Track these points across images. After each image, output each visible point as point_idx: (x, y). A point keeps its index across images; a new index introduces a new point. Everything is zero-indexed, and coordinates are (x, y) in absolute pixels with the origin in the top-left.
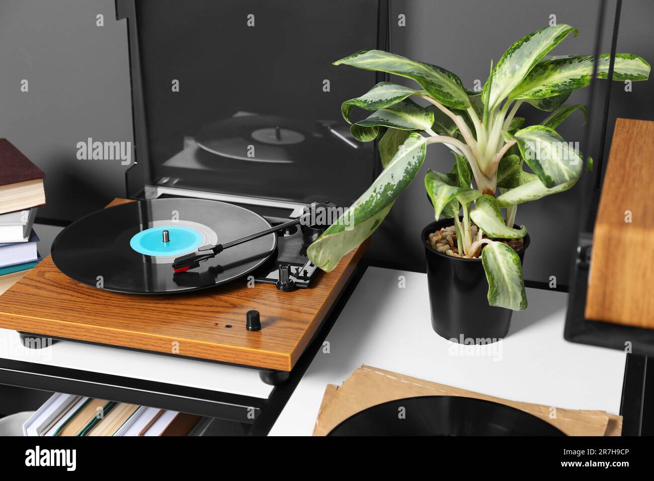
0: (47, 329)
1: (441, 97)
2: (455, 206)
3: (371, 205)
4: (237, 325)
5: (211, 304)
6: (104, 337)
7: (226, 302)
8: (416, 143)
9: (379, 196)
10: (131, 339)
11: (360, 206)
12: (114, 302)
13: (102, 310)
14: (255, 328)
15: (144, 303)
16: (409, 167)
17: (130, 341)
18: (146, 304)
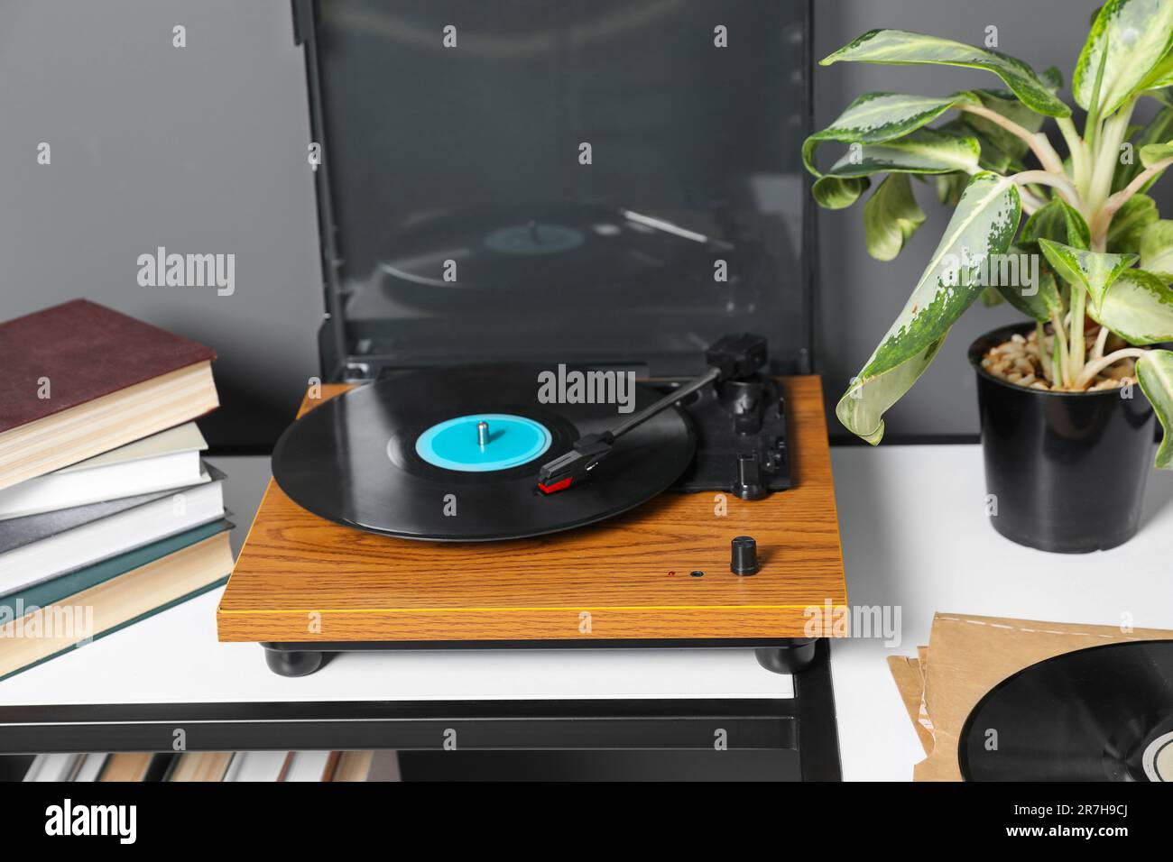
0: (351, 629)
1: (1034, 99)
2: (1051, 298)
3: (941, 310)
4: (708, 569)
5: (635, 542)
6: (469, 627)
7: (658, 534)
8: (991, 189)
9: (951, 292)
10: (524, 624)
11: (920, 314)
12: (452, 562)
13: (441, 580)
14: (750, 569)
15: (509, 556)
16: (996, 233)
17: (521, 626)
18: (513, 558)
